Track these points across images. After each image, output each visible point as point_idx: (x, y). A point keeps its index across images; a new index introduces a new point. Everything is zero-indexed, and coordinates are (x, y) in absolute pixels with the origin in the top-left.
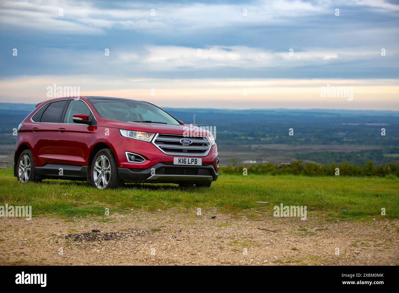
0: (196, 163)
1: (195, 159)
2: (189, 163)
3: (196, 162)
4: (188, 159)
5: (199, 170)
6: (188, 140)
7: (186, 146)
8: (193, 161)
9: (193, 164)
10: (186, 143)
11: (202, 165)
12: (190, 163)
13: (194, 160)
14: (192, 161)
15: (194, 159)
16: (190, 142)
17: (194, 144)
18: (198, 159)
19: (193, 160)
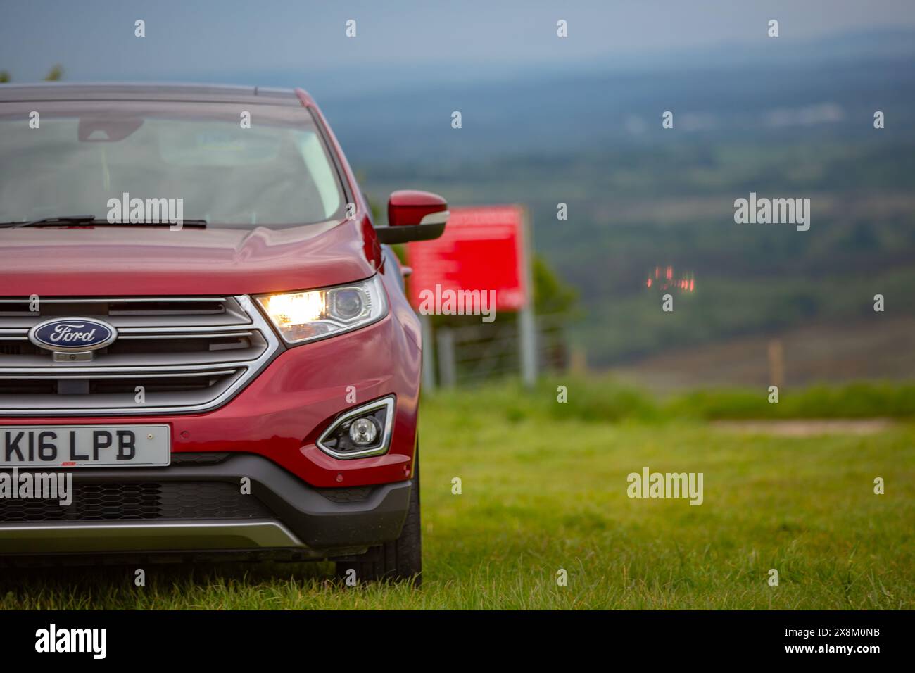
0: (127, 451)
1: (121, 434)
2: (77, 454)
3: (131, 445)
4: (73, 434)
5: (166, 493)
6: (88, 328)
7: (73, 358)
8: (108, 444)
9: (109, 457)
10: (71, 343)
11: (174, 464)
12: (86, 458)
13: (115, 439)
14: (97, 446)
15: (113, 430)
16: (103, 333)
17: (123, 347)
18: (141, 432)
19: (103, 439)
